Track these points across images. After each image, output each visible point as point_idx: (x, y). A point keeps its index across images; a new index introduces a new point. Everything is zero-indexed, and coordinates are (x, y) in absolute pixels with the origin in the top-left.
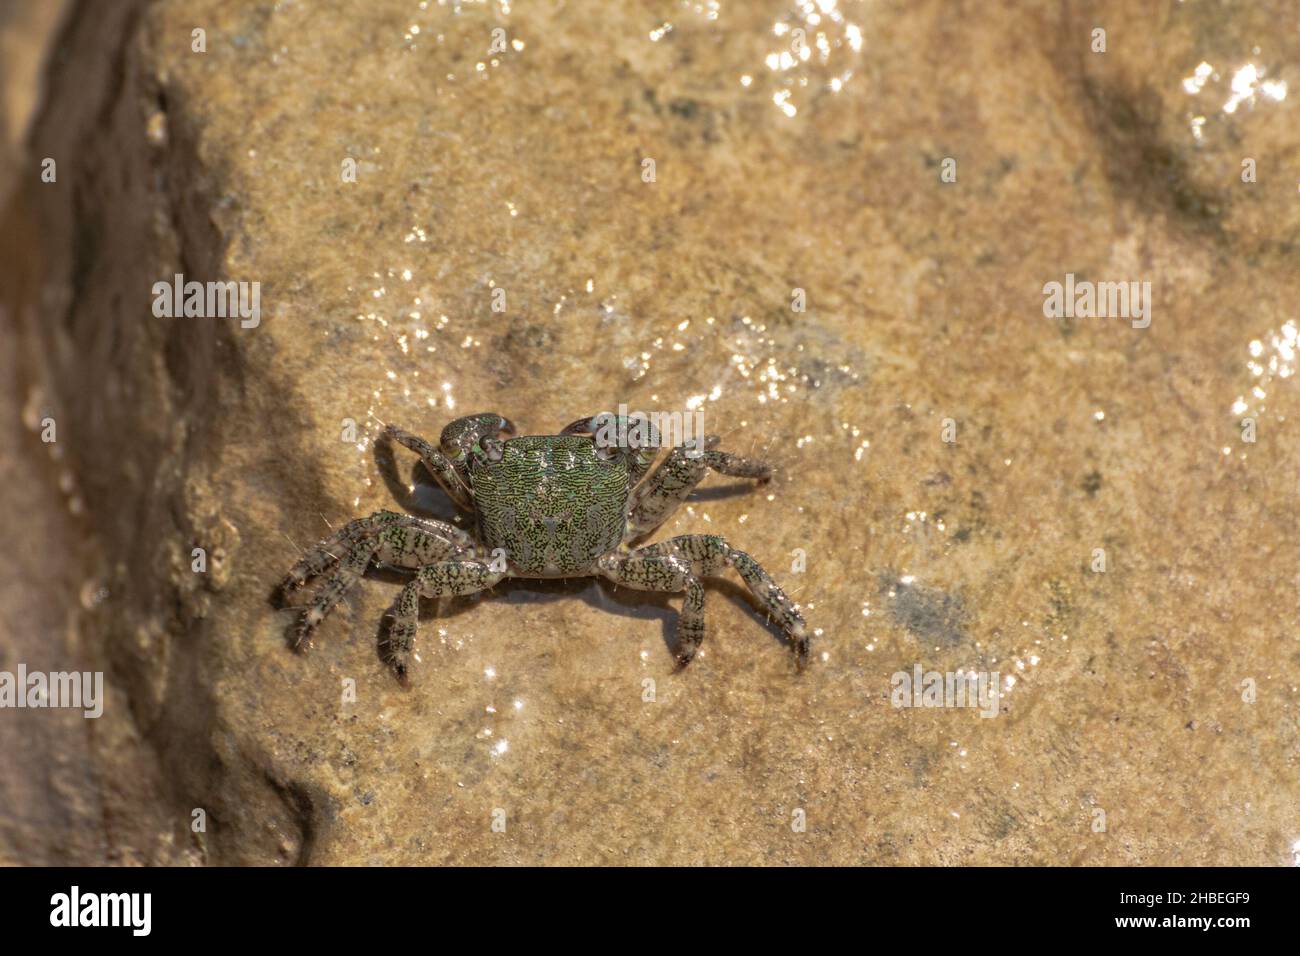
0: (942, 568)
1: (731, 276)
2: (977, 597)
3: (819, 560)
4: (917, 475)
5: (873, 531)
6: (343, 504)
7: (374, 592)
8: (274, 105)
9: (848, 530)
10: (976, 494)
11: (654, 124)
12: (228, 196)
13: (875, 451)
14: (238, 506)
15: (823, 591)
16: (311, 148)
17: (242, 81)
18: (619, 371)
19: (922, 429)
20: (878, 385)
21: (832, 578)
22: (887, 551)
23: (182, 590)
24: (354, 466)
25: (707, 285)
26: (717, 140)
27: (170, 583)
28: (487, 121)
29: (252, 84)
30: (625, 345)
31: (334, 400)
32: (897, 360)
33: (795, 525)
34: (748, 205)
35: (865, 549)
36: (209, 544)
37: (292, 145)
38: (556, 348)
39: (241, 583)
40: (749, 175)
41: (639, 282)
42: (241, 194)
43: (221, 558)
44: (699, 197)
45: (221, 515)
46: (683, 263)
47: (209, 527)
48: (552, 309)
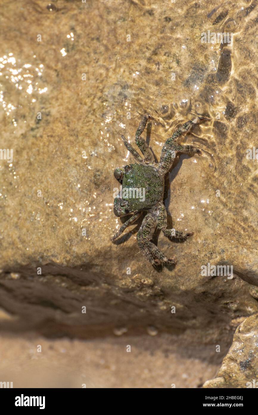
1: (90, 115)
11: (41, 130)
12: (39, 258)
16: (29, 232)
18: (111, 154)
23: (152, 294)
25: (91, 123)
26: (49, 112)
27: (149, 297)
28: (31, 179)
31: (104, 239)
34: (70, 107)
36: (140, 283)
37: (27, 237)
38: (101, 171)
39: (153, 276)
40: (61, 105)
41: (86, 143)
42: (39, 255)
43: (144, 281)
44: (65, 121)
45: (132, 278)
46: (83, 129)
47: (135, 282)
48: (90, 170)
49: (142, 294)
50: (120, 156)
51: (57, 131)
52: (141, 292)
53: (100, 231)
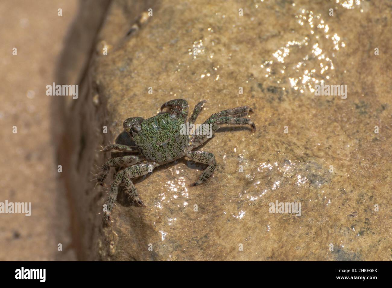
0: (354, 244)
1: (285, 146)
2: (365, 254)
3: (311, 242)
4: (346, 213)
5: (330, 232)
6: (149, 225)
7: (160, 255)
8: (132, 90)
9: (322, 232)
10: (367, 219)
11: (261, 95)
12: (115, 122)
13: (333, 204)
14: (118, 227)
15: (312, 253)
16: (142, 105)
17: (122, 83)
18: (244, 179)
19: (349, 197)
20: (334, 182)
21: (315, 248)
22: (335, 239)
23: (102, 256)
24: (153, 212)
25: (276, 149)
26: (284, 100)
27: (99, 254)
28: (203, 95)
29: (125, 84)
30: (246, 170)
31: (147, 190)
32: (342, 174)
33: (304, 230)
34: (293, 122)
35: (327, 238)
36: (109, 240)
37: (136, 104)
38: (223, 171)
39: (119, 253)
40: (294, 112)
41: (252, 149)
42: (119, 121)
43: (112, 245)
44: (276, 120)
45: (112, 230)
46: (268, 142)
47: (109, 234)
48: (222, 158)
49: (100, 245)
50: (244, 189)
51: (261, 113)
52: (102, 244)
53: (155, 184)
